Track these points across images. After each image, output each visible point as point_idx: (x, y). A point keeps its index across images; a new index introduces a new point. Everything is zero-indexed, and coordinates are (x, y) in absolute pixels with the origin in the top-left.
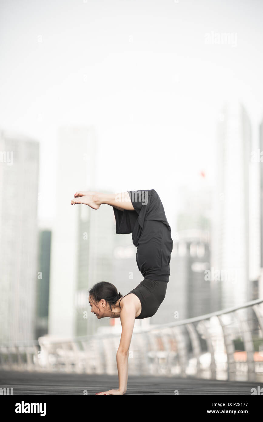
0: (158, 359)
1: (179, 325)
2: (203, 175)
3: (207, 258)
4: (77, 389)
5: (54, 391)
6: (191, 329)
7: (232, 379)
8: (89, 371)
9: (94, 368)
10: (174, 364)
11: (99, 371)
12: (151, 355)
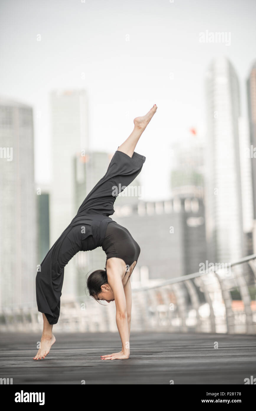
0: (159, 313)
1: (178, 282)
2: (194, 132)
3: (201, 213)
4: (83, 352)
5: (60, 356)
6: (189, 285)
7: (232, 332)
8: (93, 329)
9: (97, 325)
10: (174, 317)
11: (102, 329)
12: (151, 309)
